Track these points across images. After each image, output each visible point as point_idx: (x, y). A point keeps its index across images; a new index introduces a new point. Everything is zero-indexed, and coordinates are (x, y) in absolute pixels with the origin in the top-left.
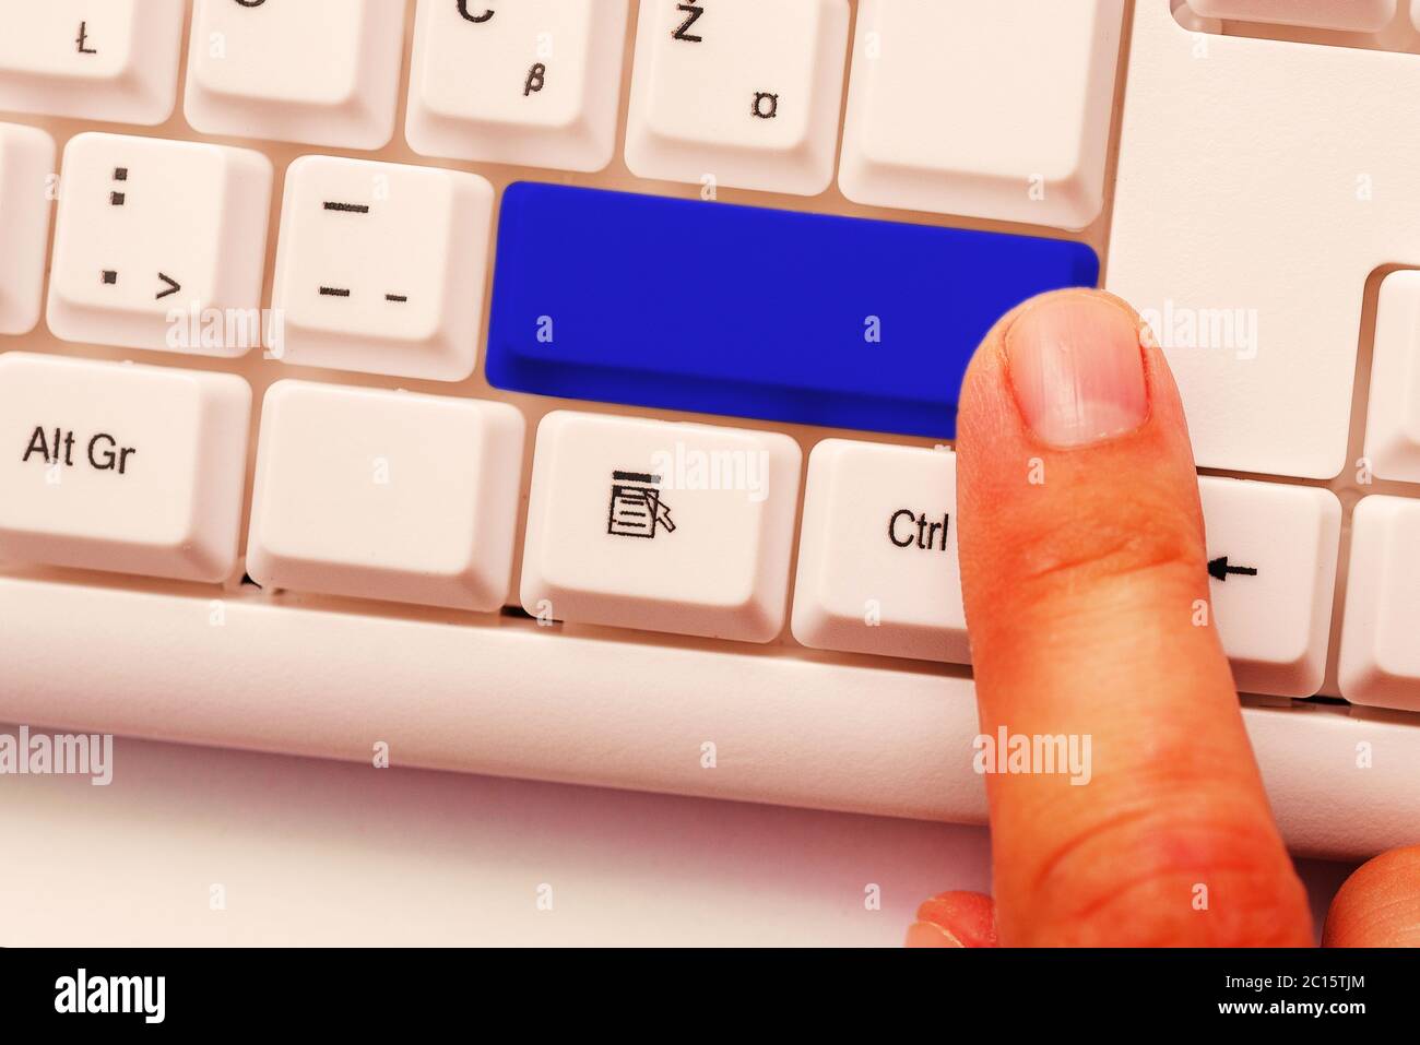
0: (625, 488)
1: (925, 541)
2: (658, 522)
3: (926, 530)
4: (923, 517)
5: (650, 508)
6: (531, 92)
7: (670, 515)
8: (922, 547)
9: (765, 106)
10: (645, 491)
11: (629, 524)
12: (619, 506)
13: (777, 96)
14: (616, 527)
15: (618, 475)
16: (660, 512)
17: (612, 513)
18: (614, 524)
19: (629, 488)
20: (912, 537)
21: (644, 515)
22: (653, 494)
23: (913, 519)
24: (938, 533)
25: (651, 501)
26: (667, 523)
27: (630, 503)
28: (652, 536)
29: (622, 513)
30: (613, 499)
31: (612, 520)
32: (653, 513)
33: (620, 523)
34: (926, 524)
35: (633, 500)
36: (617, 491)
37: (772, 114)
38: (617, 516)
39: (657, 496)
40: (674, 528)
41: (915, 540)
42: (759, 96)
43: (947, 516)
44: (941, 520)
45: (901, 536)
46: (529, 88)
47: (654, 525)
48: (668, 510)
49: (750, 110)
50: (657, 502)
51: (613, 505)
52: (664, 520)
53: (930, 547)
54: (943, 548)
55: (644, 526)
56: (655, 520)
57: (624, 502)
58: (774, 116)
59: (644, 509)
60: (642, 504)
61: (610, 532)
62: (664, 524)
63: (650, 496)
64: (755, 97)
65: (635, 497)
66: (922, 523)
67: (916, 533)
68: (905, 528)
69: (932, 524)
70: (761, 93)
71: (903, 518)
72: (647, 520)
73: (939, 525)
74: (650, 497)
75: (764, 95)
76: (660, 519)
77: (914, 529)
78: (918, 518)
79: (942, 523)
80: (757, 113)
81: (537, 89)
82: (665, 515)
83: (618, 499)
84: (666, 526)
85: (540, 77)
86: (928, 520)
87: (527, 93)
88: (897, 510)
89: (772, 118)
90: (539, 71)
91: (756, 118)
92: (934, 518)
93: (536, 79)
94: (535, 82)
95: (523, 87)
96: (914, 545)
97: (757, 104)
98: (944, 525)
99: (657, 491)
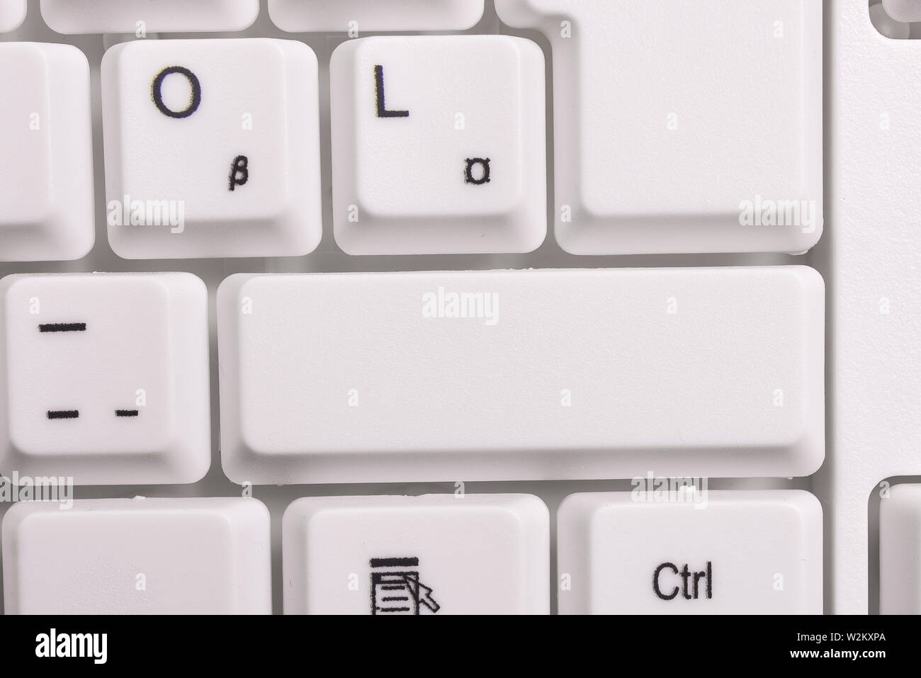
0: (385, 574)
1: (690, 591)
2: (421, 605)
3: (690, 580)
4: (686, 567)
5: (411, 591)
6: (237, 187)
7: (432, 595)
8: (688, 597)
9: (477, 171)
12: (381, 593)
13: (488, 160)
15: (375, 563)
17: (374, 601)
19: (388, 574)
20: (677, 589)
21: (406, 599)
22: (413, 577)
23: (676, 571)
24: (703, 582)
25: (412, 584)
27: (391, 588)
29: (385, 599)
30: (374, 587)
32: (415, 595)
34: (689, 574)
35: (393, 585)
36: (376, 579)
37: (486, 179)
38: (380, 604)
39: (418, 578)
41: (680, 592)
42: (470, 162)
43: (709, 564)
44: (704, 568)
45: (666, 589)
46: (233, 183)
48: (430, 590)
49: (463, 177)
50: (418, 585)
51: (374, 593)
52: (428, 601)
53: (696, 596)
54: (710, 596)
55: (408, 609)
57: (384, 588)
58: (488, 181)
59: (405, 593)
60: (403, 588)
63: (410, 579)
64: (466, 164)
65: (395, 582)
66: (685, 574)
67: (680, 584)
68: (670, 582)
69: (696, 574)
70: (471, 158)
71: (666, 572)
73: (702, 574)
75: (475, 160)
76: (423, 601)
77: (677, 581)
78: (680, 569)
80: (471, 180)
81: (242, 182)
82: (428, 596)
83: (378, 587)
84: (430, 607)
85: (244, 170)
86: (691, 570)
87: (232, 188)
88: (659, 564)
89: (486, 184)
90: (241, 163)
91: (470, 185)
92: (697, 566)
93: (239, 172)
94: (239, 176)
95: (227, 182)
96: (680, 595)
97: (468, 172)
98: (708, 573)
99: (416, 574)
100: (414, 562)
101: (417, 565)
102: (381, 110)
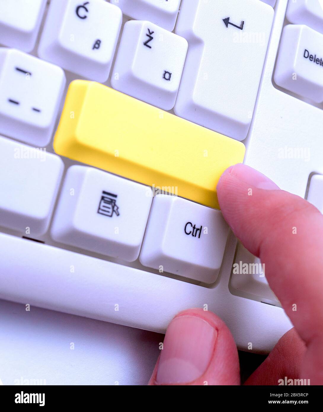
0: (106, 197)
1: (194, 234)
3: (195, 230)
4: (195, 226)
6: (95, 50)
7: (118, 210)
8: (193, 236)
9: (167, 76)
10: (112, 200)
11: (105, 211)
12: (103, 204)
13: (171, 74)
14: (101, 211)
15: (104, 192)
16: (115, 208)
17: (100, 206)
20: (191, 232)
21: (109, 208)
23: (192, 226)
24: (198, 232)
25: (113, 204)
26: (117, 212)
28: (111, 216)
29: (104, 206)
30: (101, 201)
31: (99, 208)
32: (113, 207)
34: (195, 228)
36: (103, 198)
37: (169, 79)
38: (102, 208)
42: (166, 72)
43: (201, 227)
44: (199, 227)
46: (94, 47)
48: (118, 208)
49: (162, 76)
50: (115, 205)
51: (100, 203)
53: (195, 236)
54: (199, 237)
56: (113, 211)
58: (170, 80)
59: (110, 206)
60: (110, 204)
61: (98, 212)
64: (164, 72)
66: (194, 228)
67: (192, 230)
68: (189, 229)
69: (197, 229)
70: (166, 71)
71: (189, 225)
72: (111, 210)
73: (199, 229)
74: (112, 202)
75: (167, 72)
76: (115, 211)
79: (200, 228)
80: (164, 77)
81: (98, 48)
83: (103, 201)
84: (116, 214)
85: (99, 45)
86: (196, 227)
87: (93, 49)
88: (188, 222)
89: (169, 81)
90: (99, 42)
91: (164, 79)
92: (198, 226)
93: (97, 44)
94: (97, 46)
95: (92, 46)
96: (191, 234)
97: (164, 75)
98: (200, 229)
99: (115, 201)
100: (115, 196)
102: (146, 44)
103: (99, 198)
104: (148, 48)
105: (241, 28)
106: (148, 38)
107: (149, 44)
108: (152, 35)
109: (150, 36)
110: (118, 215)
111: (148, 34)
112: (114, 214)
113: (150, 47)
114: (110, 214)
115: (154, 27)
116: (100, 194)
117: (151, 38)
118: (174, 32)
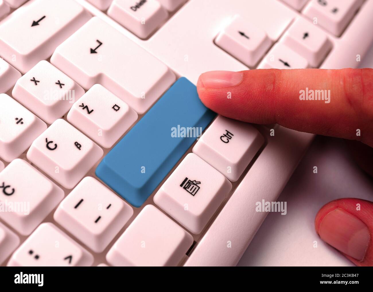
0: (185, 186)
1: (230, 138)
2: (197, 185)
3: (227, 136)
5: (193, 184)
6: (80, 148)
7: (197, 181)
8: (230, 139)
9: (116, 108)
10: (188, 182)
11: (194, 191)
12: (189, 190)
13: (116, 105)
14: (193, 194)
15: (181, 185)
16: (194, 182)
18: (192, 193)
20: (227, 139)
21: (193, 186)
22: (190, 181)
23: (224, 137)
24: (229, 134)
25: (191, 183)
27: (189, 187)
28: (199, 188)
29: (191, 190)
30: (186, 190)
31: (191, 193)
32: (194, 184)
33: (193, 192)
34: (226, 135)
36: (185, 188)
37: (119, 108)
38: (191, 192)
39: (191, 181)
40: (200, 182)
41: (228, 139)
42: (113, 108)
43: (226, 130)
47: (197, 186)
48: (195, 181)
49: (115, 111)
50: (192, 182)
51: (188, 191)
54: (233, 135)
55: (196, 188)
56: (196, 185)
57: (188, 188)
59: (192, 186)
60: (191, 185)
61: (194, 195)
62: (198, 184)
64: (113, 109)
65: (188, 185)
66: (225, 136)
68: (225, 139)
70: (113, 107)
71: (223, 138)
72: (195, 186)
74: (190, 183)
76: (196, 184)
78: (224, 136)
80: (117, 110)
81: (80, 146)
82: (196, 182)
83: (187, 189)
84: (199, 184)
85: (78, 144)
86: (225, 134)
87: (80, 149)
88: (220, 138)
90: (76, 144)
91: (118, 111)
92: (225, 133)
93: (78, 145)
94: (79, 146)
95: (78, 149)
96: (229, 140)
97: (115, 109)
98: (228, 132)
99: (190, 180)
100: (187, 179)
101: (188, 179)
102: (89, 112)
103: (184, 191)
104: (93, 112)
105: (101, 44)
106: (86, 109)
107: (90, 110)
108: (85, 106)
109: (84, 107)
110: (200, 183)
111: (83, 108)
112: (198, 185)
113: (92, 110)
114: (197, 188)
115: (80, 102)
116: (182, 188)
117: (87, 107)
118: (86, 91)
